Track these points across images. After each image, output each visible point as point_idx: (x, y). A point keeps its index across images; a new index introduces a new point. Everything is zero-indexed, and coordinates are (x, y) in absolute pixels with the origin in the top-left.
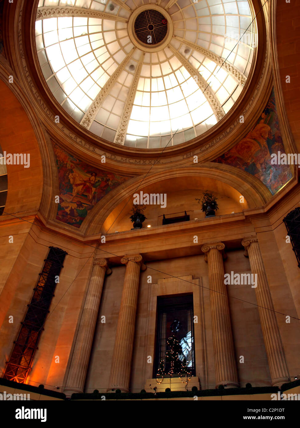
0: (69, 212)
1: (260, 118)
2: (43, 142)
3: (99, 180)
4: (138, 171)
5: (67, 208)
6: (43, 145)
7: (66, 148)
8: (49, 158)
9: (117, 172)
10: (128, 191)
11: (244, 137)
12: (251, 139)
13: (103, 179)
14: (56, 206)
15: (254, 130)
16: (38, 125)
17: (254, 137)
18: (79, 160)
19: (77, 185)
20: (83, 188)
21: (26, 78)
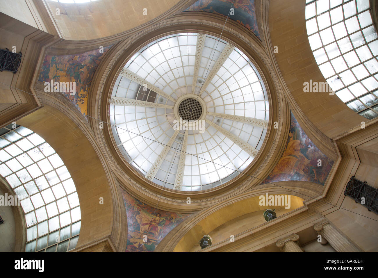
0: (137, 247)
1: (289, 138)
2: (113, 186)
3: (163, 220)
4: (197, 207)
5: (136, 244)
6: (114, 188)
7: (133, 194)
8: (118, 199)
9: (179, 211)
10: (191, 224)
11: (281, 157)
12: (287, 157)
13: (167, 218)
14: (125, 241)
15: (287, 148)
16: (110, 172)
17: (289, 154)
18: (144, 204)
19: (144, 225)
20: (149, 227)
21: (102, 138)
